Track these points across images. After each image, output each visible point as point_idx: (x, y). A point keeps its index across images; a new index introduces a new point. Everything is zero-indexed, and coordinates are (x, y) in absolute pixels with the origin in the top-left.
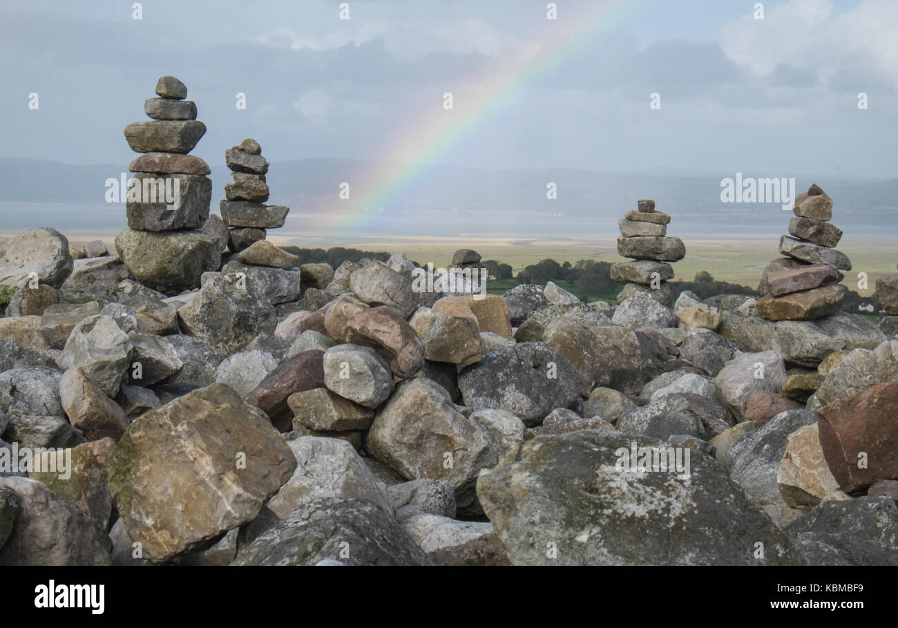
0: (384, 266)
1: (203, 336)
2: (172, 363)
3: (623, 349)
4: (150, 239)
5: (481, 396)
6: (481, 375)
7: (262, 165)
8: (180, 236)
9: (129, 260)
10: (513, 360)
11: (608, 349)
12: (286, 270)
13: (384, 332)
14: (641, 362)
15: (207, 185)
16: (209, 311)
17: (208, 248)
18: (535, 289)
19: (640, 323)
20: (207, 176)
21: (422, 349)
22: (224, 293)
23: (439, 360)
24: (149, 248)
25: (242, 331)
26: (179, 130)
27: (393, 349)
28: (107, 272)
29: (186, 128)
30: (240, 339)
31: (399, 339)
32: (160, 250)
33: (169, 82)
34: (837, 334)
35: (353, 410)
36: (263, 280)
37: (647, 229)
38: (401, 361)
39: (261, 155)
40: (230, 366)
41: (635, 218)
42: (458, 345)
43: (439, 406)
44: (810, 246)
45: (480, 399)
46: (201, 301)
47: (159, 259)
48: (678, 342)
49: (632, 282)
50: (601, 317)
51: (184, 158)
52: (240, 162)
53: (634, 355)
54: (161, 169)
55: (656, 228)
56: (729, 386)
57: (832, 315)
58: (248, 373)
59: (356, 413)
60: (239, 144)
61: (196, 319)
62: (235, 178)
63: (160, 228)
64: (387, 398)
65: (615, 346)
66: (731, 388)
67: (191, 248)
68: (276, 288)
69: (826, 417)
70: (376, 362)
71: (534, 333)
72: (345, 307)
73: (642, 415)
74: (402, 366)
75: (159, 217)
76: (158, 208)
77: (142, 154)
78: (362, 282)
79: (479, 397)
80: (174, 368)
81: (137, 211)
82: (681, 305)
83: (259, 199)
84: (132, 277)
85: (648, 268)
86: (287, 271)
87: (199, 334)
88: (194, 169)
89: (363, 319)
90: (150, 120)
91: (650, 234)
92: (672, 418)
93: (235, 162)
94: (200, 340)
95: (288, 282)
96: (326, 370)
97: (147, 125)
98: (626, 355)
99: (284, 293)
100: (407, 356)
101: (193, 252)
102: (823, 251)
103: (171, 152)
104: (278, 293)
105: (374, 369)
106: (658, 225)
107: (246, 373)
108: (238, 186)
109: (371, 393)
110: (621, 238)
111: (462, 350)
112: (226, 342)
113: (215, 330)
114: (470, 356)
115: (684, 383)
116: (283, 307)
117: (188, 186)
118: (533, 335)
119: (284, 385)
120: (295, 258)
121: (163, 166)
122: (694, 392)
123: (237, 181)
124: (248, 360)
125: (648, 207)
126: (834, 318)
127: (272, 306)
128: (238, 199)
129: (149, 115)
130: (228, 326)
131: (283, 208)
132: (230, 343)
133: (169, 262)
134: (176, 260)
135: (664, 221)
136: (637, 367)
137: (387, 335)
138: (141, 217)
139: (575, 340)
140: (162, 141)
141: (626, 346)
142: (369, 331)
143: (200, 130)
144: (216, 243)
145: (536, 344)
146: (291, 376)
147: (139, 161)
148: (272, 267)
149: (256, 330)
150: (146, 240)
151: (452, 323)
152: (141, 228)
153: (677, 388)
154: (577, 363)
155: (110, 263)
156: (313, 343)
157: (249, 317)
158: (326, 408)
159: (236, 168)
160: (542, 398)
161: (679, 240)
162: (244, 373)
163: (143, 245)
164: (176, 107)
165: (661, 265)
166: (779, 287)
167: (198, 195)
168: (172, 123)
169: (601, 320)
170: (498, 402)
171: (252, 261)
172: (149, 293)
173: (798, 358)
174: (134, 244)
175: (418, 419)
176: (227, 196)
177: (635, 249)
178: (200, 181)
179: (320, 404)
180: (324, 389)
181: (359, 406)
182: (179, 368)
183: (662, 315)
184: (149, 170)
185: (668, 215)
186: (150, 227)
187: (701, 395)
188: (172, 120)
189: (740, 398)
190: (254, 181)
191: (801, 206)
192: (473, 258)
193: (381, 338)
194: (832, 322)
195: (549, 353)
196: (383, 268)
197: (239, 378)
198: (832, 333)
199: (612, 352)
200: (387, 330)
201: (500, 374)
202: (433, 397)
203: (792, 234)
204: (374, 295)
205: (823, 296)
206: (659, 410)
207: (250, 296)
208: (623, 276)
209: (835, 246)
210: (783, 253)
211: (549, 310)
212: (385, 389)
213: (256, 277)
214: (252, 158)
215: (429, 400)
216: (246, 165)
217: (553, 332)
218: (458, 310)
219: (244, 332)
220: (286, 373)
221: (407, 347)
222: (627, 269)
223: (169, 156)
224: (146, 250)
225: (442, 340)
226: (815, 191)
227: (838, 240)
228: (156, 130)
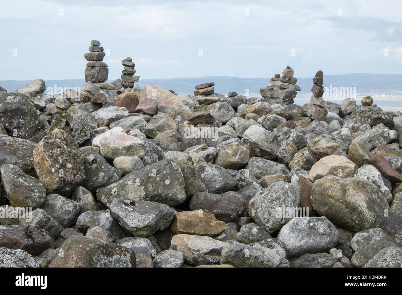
7: (132, 64)
15: (106, 70)
20: (107, 67)
29: (98, 54)
33: (94, 42)
37: (277, 83)
39: (133, 61)
44: (286, 84)
51: (99, 62)
52: (126, 64)
55: (280, 83)
60: (126, 58)
62: (125, 68)
63: (92, 81)
75: (91, 78)
76: (90, 76)
83: (132, 74)
90: (90, 52)
93: (124, 64)
97: (89, 53)
102: (291, 85)
103: (95, 60)
108: (125, 71)
121: (93, 64)
125: (278, 76)
128: (125, 74)
129: (90, 50)
131: (138, 76)
138: (88, 78)
140: (93, 58)
143: (104, 54)
147: (88, 63)
164: (97, 48)
167: (103, 72)
176: (123, 73)
178: (104, 68)
188: (95, 52)
190: (131, 69)
191: (285, 72)
212: (68, 105)
214: (129, 62)
223: (94, 62)
226: (288, 68)
227: (296, 82)
228: (91, 55)
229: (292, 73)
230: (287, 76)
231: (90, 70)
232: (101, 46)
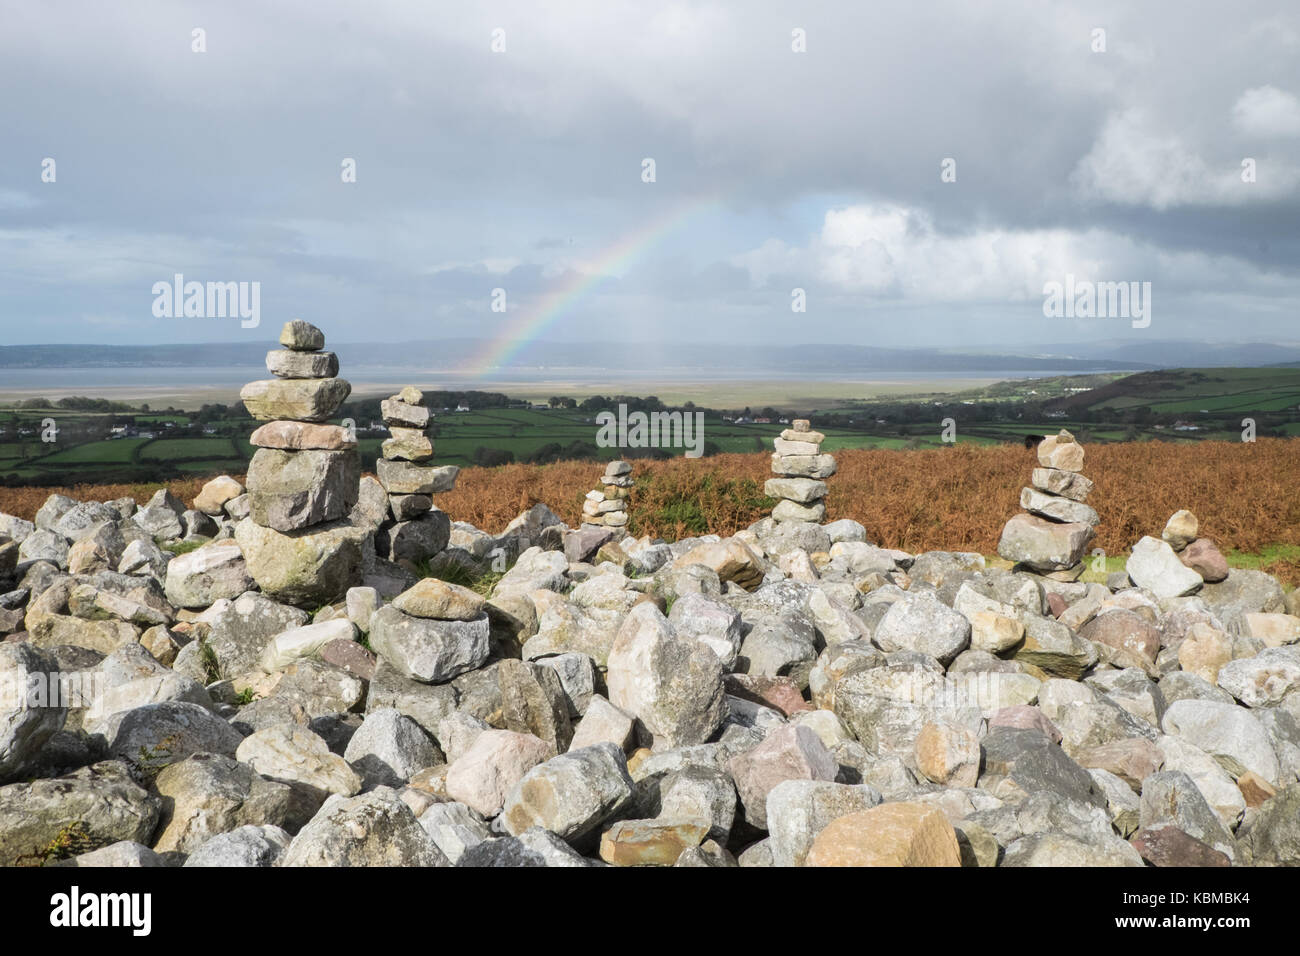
7: (425, 418)
8: (318, 534)
9: (251, 565)
12: (466, 621)
17: (358, 545)
24: (278, 550)
26: (312, 394)
28: (229, 570)
29: (322, 390)
32: (292, 554)
33: (297, 327)
36: (433, 645)
41: (792, 438)
47: (290, 567)
52: (400, 416)
54: (291, 445)
55: (811, 447)
63: (289, 527)
67: (332, 550)
68: (452, 654)
81: (259, 502)
85: (805, 486)
86: (469, 624)
88: (335, 442)
93: (393, 416)
95: (470, 642)
97: (272, 385)
99: (465, 659)
101: (336, 555)
103: (303, 421)
104: (454, 661)
106: (814, 445)
108: (397, 445)
116: (465, 680)
117: (326, 468)
121: (292, 440)
123: (397, 438)
128: (398, 459)
133: (304, 571)
134: (314, 568)
135: (819, 440)
138: (265, 509)
140: (291, 407)
143: (343, 390)
147: (261, 432)
148: (446, 620)
150: (273, 539)
152: (267, 525)
155: (232, 559)
159: (395, 422)
163: (269, 545)
164: (309, 362)
167: (342, 478)
168: (302, 383)
171: (415, 612)
174: (258, 544)
177: (792, 468)
178: (346, 456)
184: (275, 446)
186: (275, 524)
208: (779, 494)
213: (422, 642)
216: (407, 420)
222: (784, 487)
223: (301, 426)
224: (273, 553)
228: (283, 393)
232: (328, 348)
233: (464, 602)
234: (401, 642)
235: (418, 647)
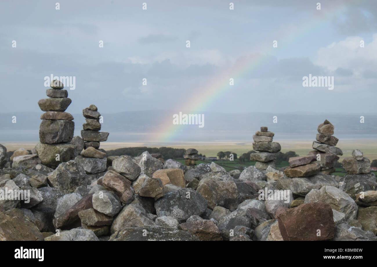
0: (126, 158)
1: (57, 187)
2: (39, 199)
3: (230, 190)
4: (48, 147)
5: (163, 210)
6: (164, 202)
7: (97, 115)
8: (61, 146)
9: (40, 156)
10: (177, 196)
11: (223, 190)
12: (100, 159)
13: (117, 185)
14: (238, 195)
15: (72, 124)
16: (60, 177)
17: (72, 150)
18: (207, 165)
19: (251, 179)
20: (72, 121)
21: (133, 192)
22: (66, 169)
23: (146, 196)
24: (48, 151)
25: (73, 185)
26: (60, 102)
27: (120, 192)
28: (32, 161)
29: (63, 101)
30: (73, 188)
31: (123, 188)
32: (53, 151)
33: (55, 82)
34: (317, 183)
35: (104, 217)
36: (91, 163)
37: (264, 139)
38: (124, 197)
39: (98, 111)
40: (63, 200)
41: (260, 134)
42: (153, 190)
43: (138, 215)
44: (325, 146)
45: (163, 212)
46: (57, 173)
47: (52, 155)
48: (263, 186)
49: (259, 161)
50: (229, 177)
51: (62, 113)
52: (89, 114)
53: (235, 193)
55: (268, 138)
56: (269, 205)
57: (316, 175)
58: (70, 202)
59: (105, 218)
60: (88, 107)
61: (55, 180)
62: (87, 121)
63: (52, 142)
64: (118, 212)
65: (227, 189)
66: (269, 206)
67: (65, 150)
68: (96, 166)
69: (280, 218)
70: (113, 197)
71: (195, 184)
72: (110, 175)
73: (227, 217)
74: (124, 199)
75: (52, 138)
76: (51, 134)
77: (45, 112)
78: (117, 164)
79: (162, 211)
80: (39, 201)
81: (43, 135)
82: (268, 171)
83: (97, 129)
84: (42, 163)
85: (265, 155)
87: (56, 186)
88: (66, 118)
89: (108, 180)
90: (48, 98)
91: (266, 141)
92: (239, 219)
93: (87, 114)
94: (56, 189)
95: (101, 164)
96: (93, 201)
97: (47, 100)
98: (231, 192)
99: (100, 169)
100: (126, 195)
101: (66, 152)
102: (331, 147)
103: (57, 111)
104: (97, 169)
105: (112, 200)
106: (269, 137)
107: (69, 203)
108: (88, 124)
109: (111, 210)
110: (254, 143)
111: (155, 192)
112: (67, 190)
113: (63, 185)
114: (159, 194)
115: (252, 204)
116: (99, 174)
117: (64, 125)
118: (195, 185)
119: (80, 207)
120: (104, 154)
121: (53, 117)
122: (256, 208)
123: (88, 122)
124: (70, 197)
125: (265, 130)
126: (316, 176)
127: (86, 175)
128: (88, 130)
129: (48, 96)
130: (68, 183)
131: (107, 133)
132: (69, 190)
134: (59, 156)
135: (272, 135)
136: (236, 197)
137: (118, 186)
138: (45, 138)
139: (209, 187)
140: (53, 106)
141: (231, 189)
142: (111, 185)
143: (69, 102)
144: (76, 148)
145: (188, 189)
146: (83, 203)
147: (44, 115)
148: (94, 158)
149: (79, 184)
150: (47, 147)
151: (151, 181)
152: (45, 142)
153: (249, 206)
154: (210, 197)
155: (33, 157)
156: (97, 189)
157: (76, 179)
158: (92, 217)
159: (87, 117)
160: (189, 211)
161: (278, 143)
162: (69, 202)
163: (46, 149)
164: (59, 92)
165: (270, 154)
166: (293, 164)
167: (68, 129)
168: (57, 99)
169: (229, 178)
170: (170, 213)
171: (86, 156)
172: (48, 169)
173: (300, 193)
174: (42, 149)
175: (130, 221)
176: (84, 128)
177: (260, 147)
178: (70, 122)
179: (90, 215)
180: (92, 209)
181: (106, 216)
182: (41, 201)
183: (259, 175)
184: (48, 118)
185: (274, 133)
186: (48, 142)
187: (259, 209)
188: (57, 98)
189: (273, 210)
190: (94, 122)
191: (321, 129)
192: (194, 152)
193: (116, 188)
194: (315, 178)
195: (193, 192)
196: (125, 159)
197: (66, 204)
198: (315, 183)
199: (225, 192)
200: (118, 184)
201: (172, 202)
202: (136, 212)
203: (317, 140)
204: (121, 170)
205: (311, 167)
206: (234, 215)
207: (77, 171)
208: (255, 159)
209: (335, 145)
210: (314, 148)
211: (208, 174)
212: (117, 208)
213: (88, 162)
214: (94, 113)
215: (134, 213)
216: (91, 116)
217: (202, 183)
218: (162, 175)
219: (74, 185)
220: (81, 202)
221: (126, 191)
222: (257, 156)
223: (56, 112)
224: (47, 152)
225: (147, 188)
226: (326, 122)
227: (337, 143)
228: (51, 102)
229: (332, 131)
230: (326, 135)
231: (49, 125)
232: (64, 89)
233: (100, 154)
234: (82, 163)
235: (86, 164)
